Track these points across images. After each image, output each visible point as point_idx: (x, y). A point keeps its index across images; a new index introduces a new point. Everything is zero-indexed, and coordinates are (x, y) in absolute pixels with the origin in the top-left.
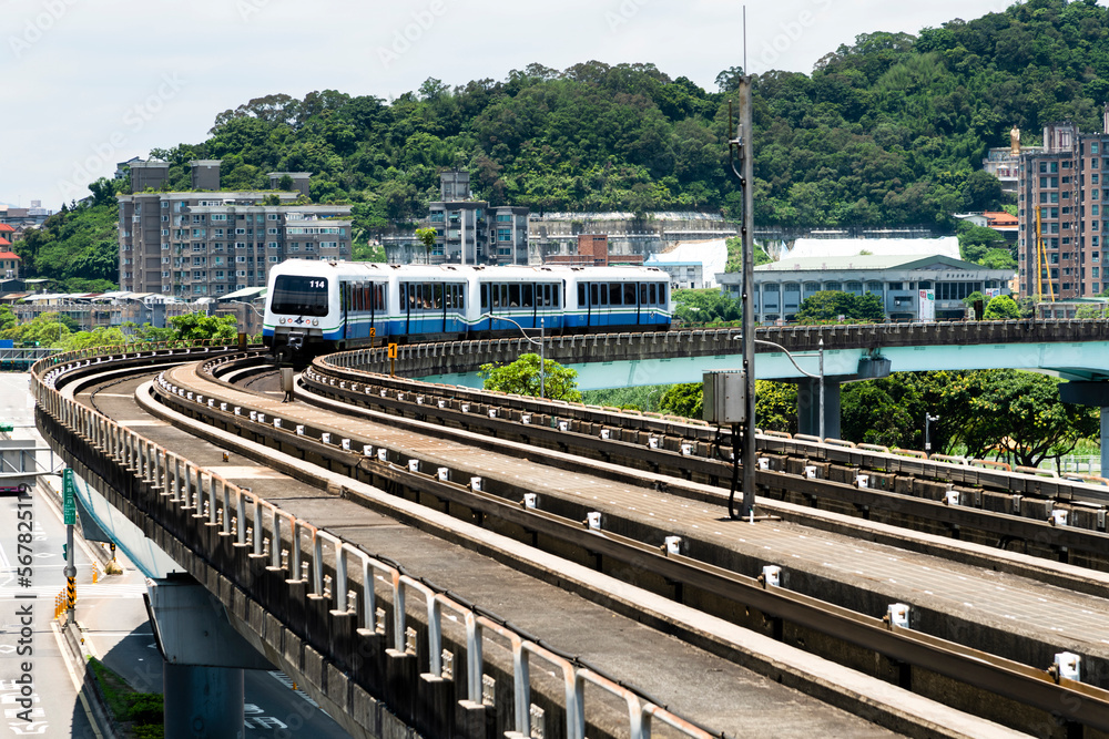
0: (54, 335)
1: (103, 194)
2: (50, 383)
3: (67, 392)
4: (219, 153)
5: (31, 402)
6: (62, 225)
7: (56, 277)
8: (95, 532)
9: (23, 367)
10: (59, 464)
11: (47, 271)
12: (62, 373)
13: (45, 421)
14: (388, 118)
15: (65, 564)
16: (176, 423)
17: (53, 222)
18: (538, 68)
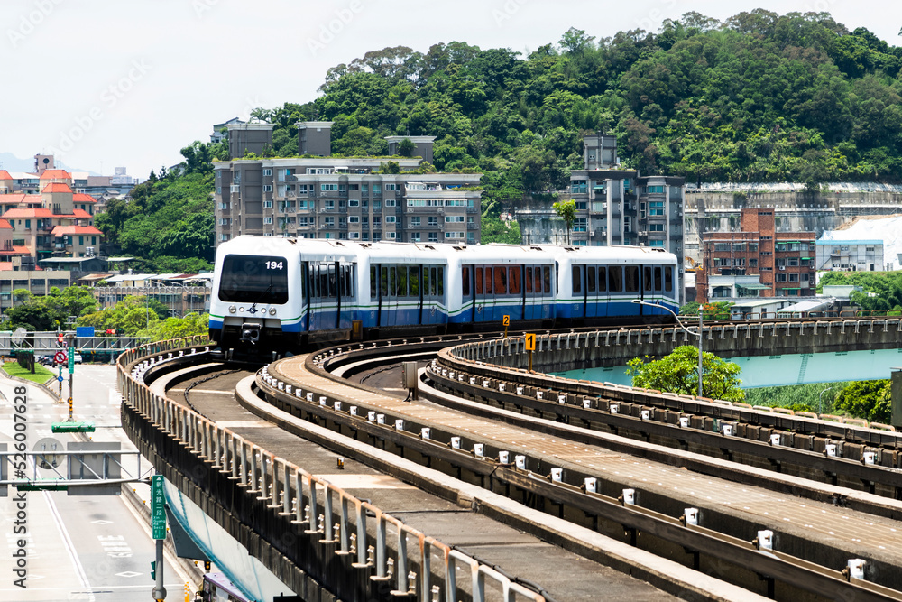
0: (140, 321)
1: (197, 160)
2: (138, 377)
3: (158, 387)
4: (331, 113)
5: (116, 399)
6: (150, 195)
7: (143, 256)
8: (190, 549)
9: (104, 359)
10: (148, 468)
11: (133, 247)
12: (153, 366)
13: (134, 420)
14: (524, 74)
15: (154, 584)
16: (283, 424)
17: (140, 193)
18: (696, 17)
